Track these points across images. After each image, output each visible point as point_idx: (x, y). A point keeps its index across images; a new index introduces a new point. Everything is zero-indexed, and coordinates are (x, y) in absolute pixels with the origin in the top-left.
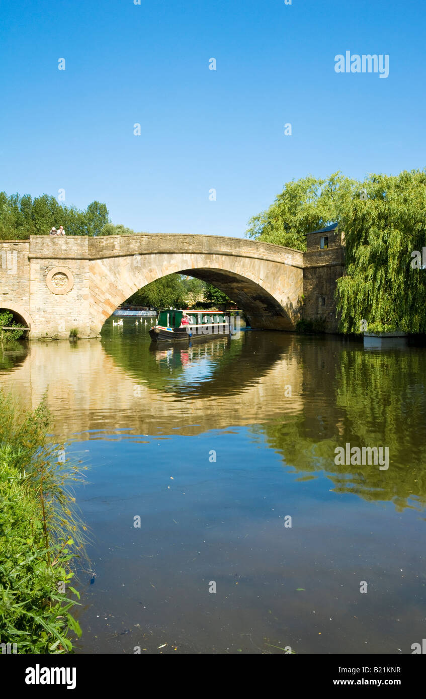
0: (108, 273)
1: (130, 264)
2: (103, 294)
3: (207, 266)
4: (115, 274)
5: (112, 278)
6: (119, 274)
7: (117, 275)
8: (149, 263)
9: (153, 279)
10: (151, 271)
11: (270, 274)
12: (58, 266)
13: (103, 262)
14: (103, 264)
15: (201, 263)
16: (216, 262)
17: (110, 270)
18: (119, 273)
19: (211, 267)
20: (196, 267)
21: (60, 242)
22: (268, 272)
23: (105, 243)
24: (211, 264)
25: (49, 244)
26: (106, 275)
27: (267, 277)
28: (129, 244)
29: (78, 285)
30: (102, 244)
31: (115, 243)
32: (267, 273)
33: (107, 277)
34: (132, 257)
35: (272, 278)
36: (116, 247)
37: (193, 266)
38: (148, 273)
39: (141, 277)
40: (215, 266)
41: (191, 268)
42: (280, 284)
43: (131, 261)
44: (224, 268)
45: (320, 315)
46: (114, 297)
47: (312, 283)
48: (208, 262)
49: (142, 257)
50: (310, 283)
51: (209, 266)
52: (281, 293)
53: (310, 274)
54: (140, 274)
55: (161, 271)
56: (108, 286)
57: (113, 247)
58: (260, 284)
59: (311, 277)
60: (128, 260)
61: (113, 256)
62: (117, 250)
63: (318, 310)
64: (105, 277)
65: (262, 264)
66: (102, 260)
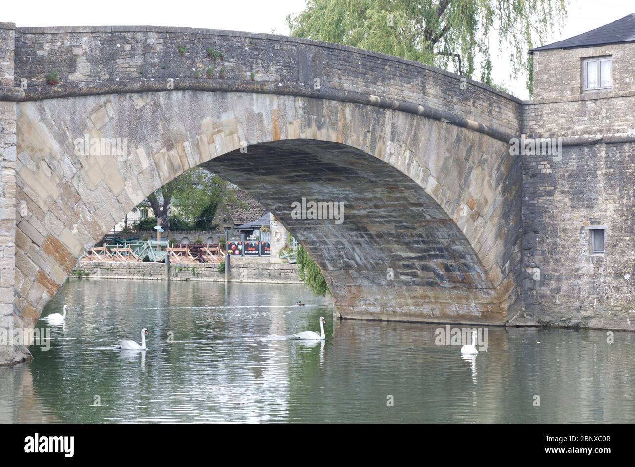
0: (57, 149)
1: (114, 122)
2: (41, 216)
3: (307, 134)
5: (67, 166)
9: (176, 171)
10: (169, 145)
11: (451, 161)
13: (41, 111)
14: (43, 120)
15: (297, 124)
17: (62, 139)
19: (319, 138)
20: (283, 137)
22: (448, 155)
23: (47, 47)
24: (319, 128)
26: (53, 157)
27: (444, 170)
28: (113, 56)
31: (77, 51)
32: (446, 159)
33: (55, 162)
34: (122, 98)
35: (456, 174)
36: (80, 65)
37: (276, 133)
38: (164, 150)
39: (145, 164)
40: (329, 136)
41: (270, 140)
42: (474, 190)
43: (121, 112)
44: (349, 143)
45: (586, 279)
46: (71, 228)
47: (553, 188)
48: (313, 124)
49: (149, 98)
50: (548, 189)
51: (316, 135)
52: (476, 215)
53: (548, 164)
54: (141, 151)
55: (197, 146)
56: (56, 193)
57: (72, 64)
58: (429, 190)
59: (549, 171)
60: (113, 107)
61: (73, 93)
62: (81, 74)
63: (577, 266)
64: (47, 160)
65: (435, 134)
66: (40, 106)
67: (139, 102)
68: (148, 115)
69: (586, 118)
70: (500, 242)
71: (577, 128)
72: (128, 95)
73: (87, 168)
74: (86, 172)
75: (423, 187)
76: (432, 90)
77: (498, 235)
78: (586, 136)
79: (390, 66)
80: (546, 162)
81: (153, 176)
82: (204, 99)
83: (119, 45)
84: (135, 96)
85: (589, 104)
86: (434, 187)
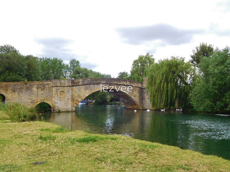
2: (76, 97)
5: (79, 93)
8: (91, 87)
9: (92, 93)
10: (91, 90)
12: (61, 89)
14: (76, 88)
17: (78, 90)
18: (81, 91)
25: (59, 82)
26: (77, 92)
28: (84, 81)
29: (68, 95)
30: (75, 82)
31: (80, 81)
34: (85, 85)
39: (88, 92)
42: (134, 94)
43: (85, 87)
49: (88, 85)
50: (145, 93)
52: (135, 96)
54: (88, 91)
55: (95, 90)
56: (77, 95)
57: (79, 83)
60: (84, 87)
61: (79, 85)
62: (80, 84)
63: (147, 102)
67: (87, 86)
68: (88, 87)
70: (139, 100)
75: (126, 93)
76: (128, 82)
77: (139, 99)
82: (95, 85)
86: (128, 94)
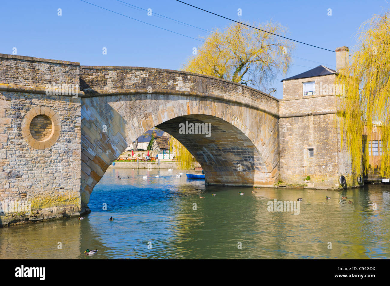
0: (99, 118)
1: (124, 107)
2: (93, 147)
3: (201, 112)
4: (107, 119)
6: (111, 120)
7: (110, 121)
8: (146, 106)
10: (146, 117)
11: (254, 123)
13: (92, 102)
14: (93, 106)
15: (197, 108)
16: (210, 108)
17: (101, 114)
19: (205, 114)
20: (191, 113)
21: (42, 69)
22: (253, 120)
23: (94, 74)
24: (205, 110)
25: (27, 69)
26: (97, 121)
27: (252, 126)
28: (122, 79)
29: (67, 135)
30: (91, 77)
31: (107, 76)
32: (252, 122)
33: (98, 124)
34: (126, 97)
35: (256, 128)
36: (108, 83)
37: (189, 112)
38: (144, 119)
39: (137, 124)
40: (209, 113)
41: (186, 115)
42: (262, 135)
44: (217, 116)
45: (306, 168)
46: (105, 152)
47: (292, 133)
48: (203, 108)
50: (290, 133)
51: (204, 112)
52: (263, 144)
53: (290, 123)
54: (135, 119)
56: (99, 137)
57: (105, 83)
58: (247, 135)
59: (291, 126)
62: (109, 86)
63: (303, 163)
64: (95, 123)
65: (248, 112)
66: (92, 100)
69: (305, 106)
71: (301, 110)
72: (129, 96)
73: (112, 126)
74: (112, 128)
75: (244, 133)
76: (247, 95)
78: (305, 112)
79: (231, 85)
80: (289, 123)
81: (140, 130)
82: (160, 97)
83: (125, 75)
84: (132, 96)
85: (306, 100)
86: (248, 133)
